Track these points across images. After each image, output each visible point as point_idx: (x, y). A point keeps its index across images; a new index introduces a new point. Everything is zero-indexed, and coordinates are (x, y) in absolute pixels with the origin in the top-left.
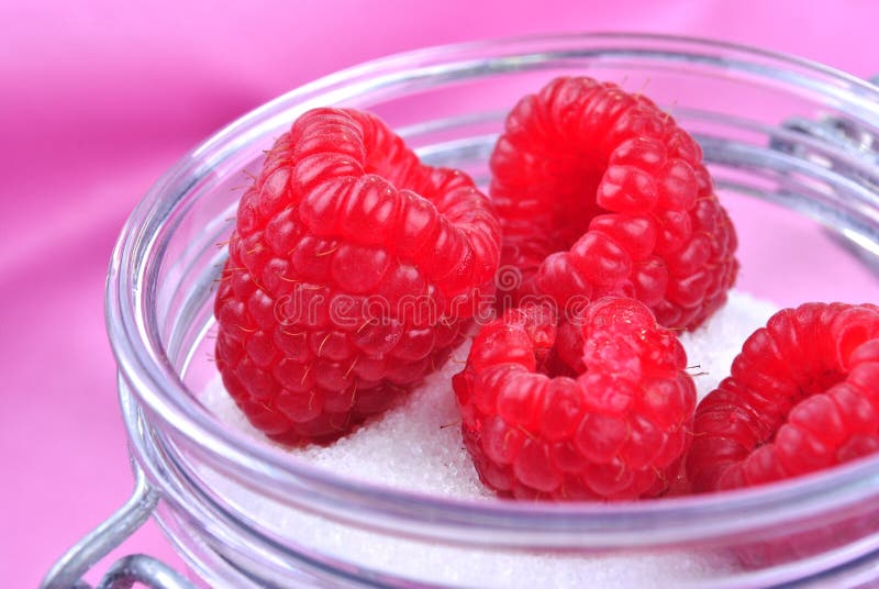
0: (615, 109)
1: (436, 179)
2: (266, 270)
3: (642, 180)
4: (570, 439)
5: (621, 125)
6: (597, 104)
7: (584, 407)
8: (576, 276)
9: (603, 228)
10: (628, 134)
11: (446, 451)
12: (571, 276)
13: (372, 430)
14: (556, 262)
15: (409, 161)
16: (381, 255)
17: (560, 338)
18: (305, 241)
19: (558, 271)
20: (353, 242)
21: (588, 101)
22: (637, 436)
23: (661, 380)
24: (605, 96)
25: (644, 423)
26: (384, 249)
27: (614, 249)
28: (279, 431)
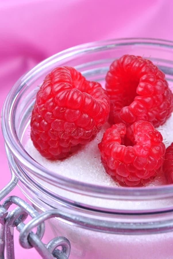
0: (141, 65)
1: (91, 85)
2: (45, 115)
3: (149, 86)
4: (132, 163)
5: (143, 70)
6: (136, 64)
7: (136, 155)
8: (131, 114)
9: (138, 100)
10: (145, 73)
11: (96, 163)
12: (130, 114)
13: (75, 157)
14: (125, 109)
15: (83, 80)
16: (78, 112)
17: (127, 132)
18: (57, 108)
19: (126, 112)
20: (70, 108)
21: (133, 63)
22: (150, 162)
23: (156, 146)
24: (138, 61)
25: (152, 158)
26: (79, 110)
27: (142, 106)
28: (49, 157)
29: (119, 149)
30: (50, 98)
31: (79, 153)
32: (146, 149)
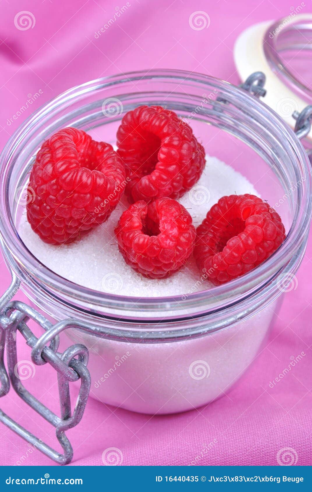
0: (163, 123)
1: (99, 147)
2: (48, 199)
3: (173, 152)
4: (157, 256)
5: (165, 130)
6: (156, 122)
7: (161, 247)
8: (152, 187)
9: (161, 170)
10: (167, 134)
11: (112, 250)
12: (151, 187)
13: (85, 241)
14: (145, 181)
15: (89, 141)
16: (88, 196)
17: (149, 211)
18: (62, 191)
19: (146, 185)
20: (78, 192)
21: (152, 120)
22: (178, 253)
23: (185, 233)
24: (159, 118)
25: (180, 248)
26: (89, 194)
27: (165, 177)
28: (55, 243)
29: (141, 240)
30: (53, 179)
31: (90, 236)
32: (174, 239)
